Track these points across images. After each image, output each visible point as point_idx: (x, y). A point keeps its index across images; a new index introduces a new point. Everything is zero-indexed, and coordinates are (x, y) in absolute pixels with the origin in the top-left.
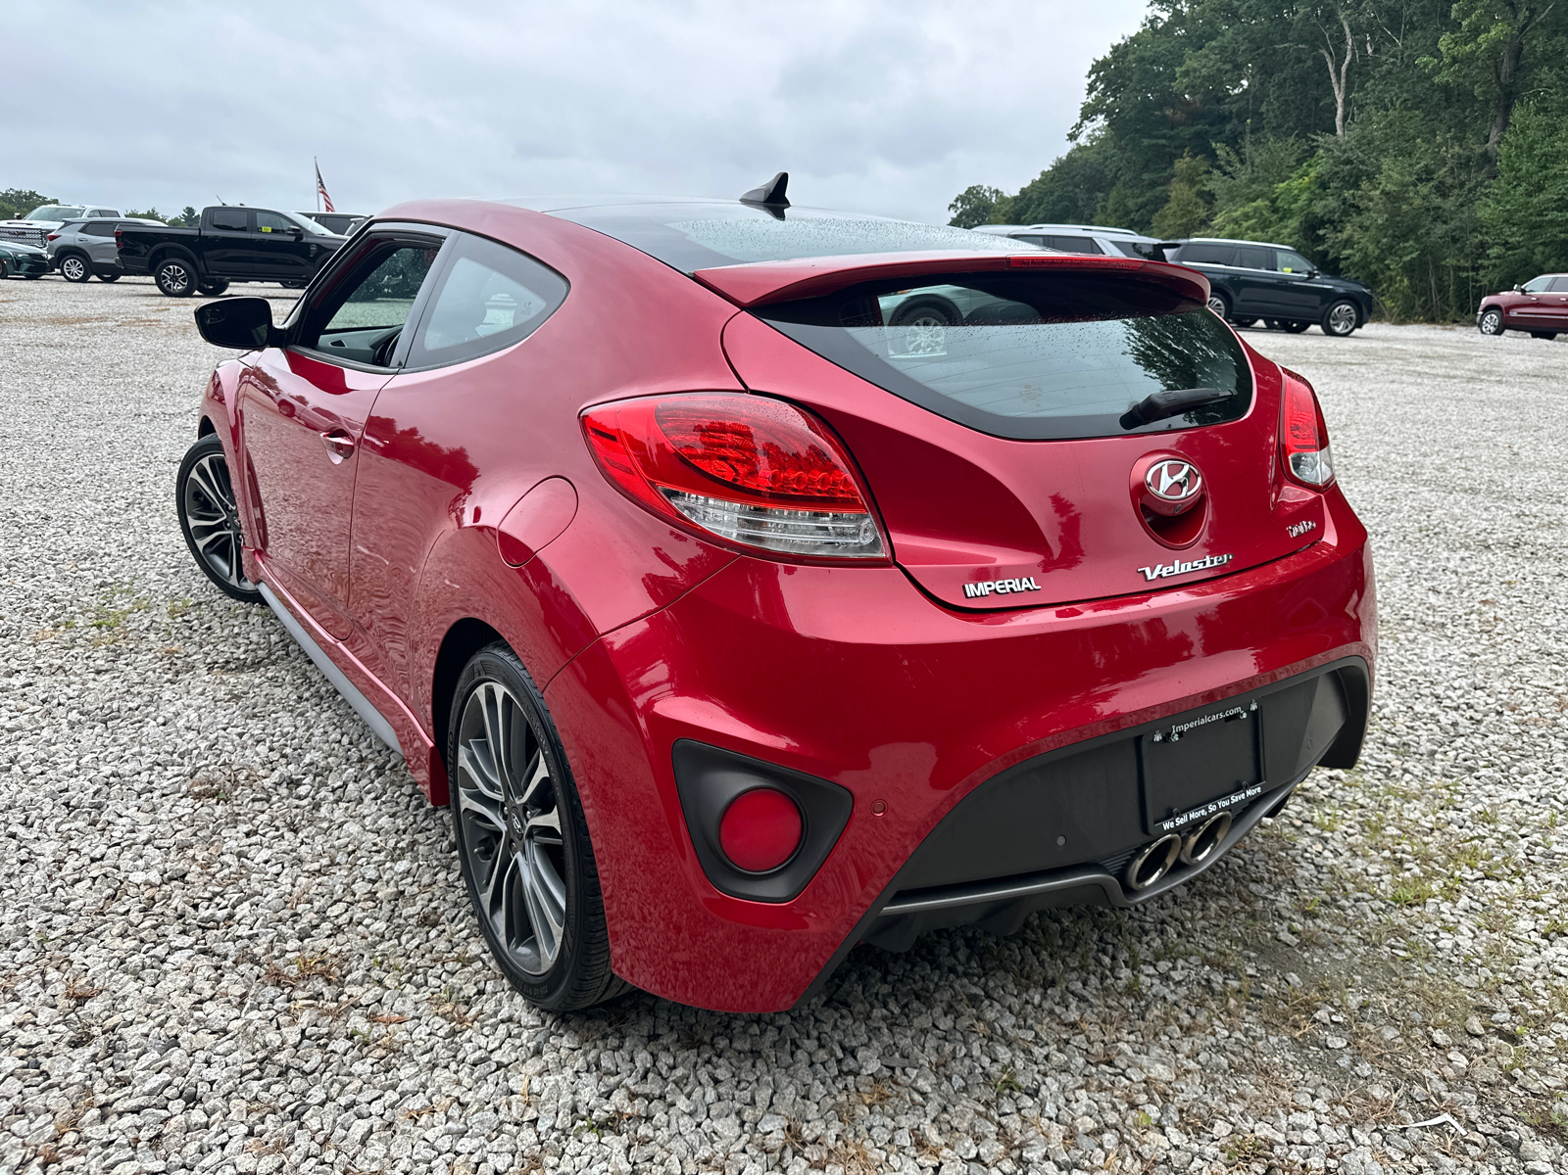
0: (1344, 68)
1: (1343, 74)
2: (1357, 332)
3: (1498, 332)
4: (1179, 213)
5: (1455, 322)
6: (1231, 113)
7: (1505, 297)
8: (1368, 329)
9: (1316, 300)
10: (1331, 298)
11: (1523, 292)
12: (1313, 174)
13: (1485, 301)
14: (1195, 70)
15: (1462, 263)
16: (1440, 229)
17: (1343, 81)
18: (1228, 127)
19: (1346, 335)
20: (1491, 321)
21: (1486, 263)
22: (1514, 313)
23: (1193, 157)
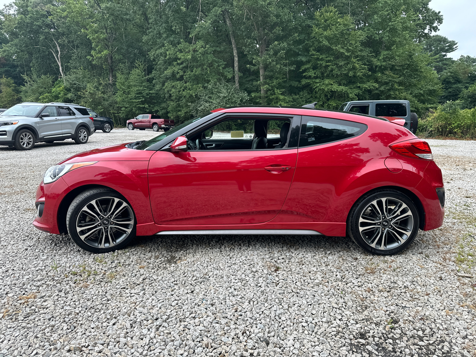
0: (59, 56)
1: (59, 58)
2: (111, 131)
3: (133, 129)
4: (8, 96)
5: (116, 127)
6: (18, 65)
7: (132, 120)
8: (114, 130)
9: (100, 123)
10: (103, 122)
11: (137, 119)
12: (63, 86)
13: (127, 121)
14: (8, 51)
15: (115, 112)
16: (106, 103)
17: (59, 59)
18: (18, 69)
19: (109, 132)
20: (131, 126)
21: (122, 112)
22: (136, 124)
23: (7, 78)
